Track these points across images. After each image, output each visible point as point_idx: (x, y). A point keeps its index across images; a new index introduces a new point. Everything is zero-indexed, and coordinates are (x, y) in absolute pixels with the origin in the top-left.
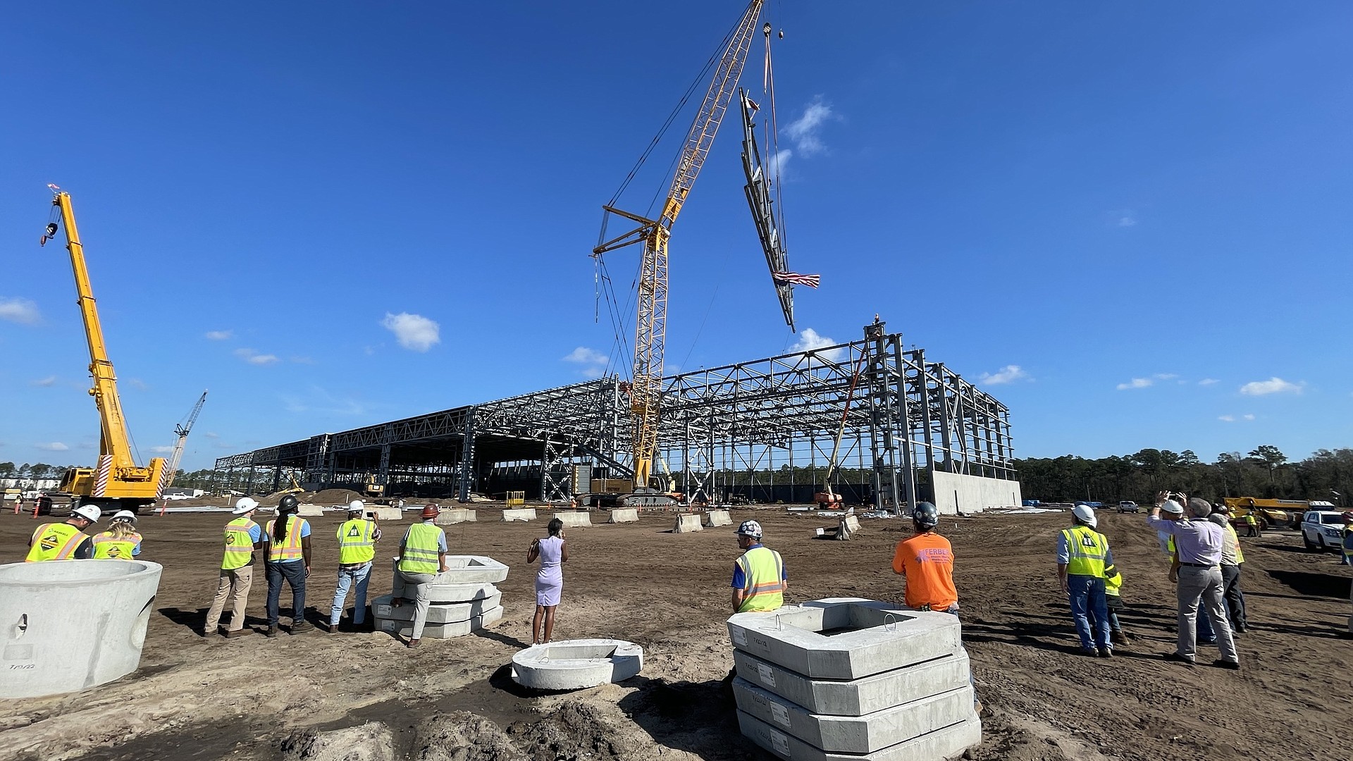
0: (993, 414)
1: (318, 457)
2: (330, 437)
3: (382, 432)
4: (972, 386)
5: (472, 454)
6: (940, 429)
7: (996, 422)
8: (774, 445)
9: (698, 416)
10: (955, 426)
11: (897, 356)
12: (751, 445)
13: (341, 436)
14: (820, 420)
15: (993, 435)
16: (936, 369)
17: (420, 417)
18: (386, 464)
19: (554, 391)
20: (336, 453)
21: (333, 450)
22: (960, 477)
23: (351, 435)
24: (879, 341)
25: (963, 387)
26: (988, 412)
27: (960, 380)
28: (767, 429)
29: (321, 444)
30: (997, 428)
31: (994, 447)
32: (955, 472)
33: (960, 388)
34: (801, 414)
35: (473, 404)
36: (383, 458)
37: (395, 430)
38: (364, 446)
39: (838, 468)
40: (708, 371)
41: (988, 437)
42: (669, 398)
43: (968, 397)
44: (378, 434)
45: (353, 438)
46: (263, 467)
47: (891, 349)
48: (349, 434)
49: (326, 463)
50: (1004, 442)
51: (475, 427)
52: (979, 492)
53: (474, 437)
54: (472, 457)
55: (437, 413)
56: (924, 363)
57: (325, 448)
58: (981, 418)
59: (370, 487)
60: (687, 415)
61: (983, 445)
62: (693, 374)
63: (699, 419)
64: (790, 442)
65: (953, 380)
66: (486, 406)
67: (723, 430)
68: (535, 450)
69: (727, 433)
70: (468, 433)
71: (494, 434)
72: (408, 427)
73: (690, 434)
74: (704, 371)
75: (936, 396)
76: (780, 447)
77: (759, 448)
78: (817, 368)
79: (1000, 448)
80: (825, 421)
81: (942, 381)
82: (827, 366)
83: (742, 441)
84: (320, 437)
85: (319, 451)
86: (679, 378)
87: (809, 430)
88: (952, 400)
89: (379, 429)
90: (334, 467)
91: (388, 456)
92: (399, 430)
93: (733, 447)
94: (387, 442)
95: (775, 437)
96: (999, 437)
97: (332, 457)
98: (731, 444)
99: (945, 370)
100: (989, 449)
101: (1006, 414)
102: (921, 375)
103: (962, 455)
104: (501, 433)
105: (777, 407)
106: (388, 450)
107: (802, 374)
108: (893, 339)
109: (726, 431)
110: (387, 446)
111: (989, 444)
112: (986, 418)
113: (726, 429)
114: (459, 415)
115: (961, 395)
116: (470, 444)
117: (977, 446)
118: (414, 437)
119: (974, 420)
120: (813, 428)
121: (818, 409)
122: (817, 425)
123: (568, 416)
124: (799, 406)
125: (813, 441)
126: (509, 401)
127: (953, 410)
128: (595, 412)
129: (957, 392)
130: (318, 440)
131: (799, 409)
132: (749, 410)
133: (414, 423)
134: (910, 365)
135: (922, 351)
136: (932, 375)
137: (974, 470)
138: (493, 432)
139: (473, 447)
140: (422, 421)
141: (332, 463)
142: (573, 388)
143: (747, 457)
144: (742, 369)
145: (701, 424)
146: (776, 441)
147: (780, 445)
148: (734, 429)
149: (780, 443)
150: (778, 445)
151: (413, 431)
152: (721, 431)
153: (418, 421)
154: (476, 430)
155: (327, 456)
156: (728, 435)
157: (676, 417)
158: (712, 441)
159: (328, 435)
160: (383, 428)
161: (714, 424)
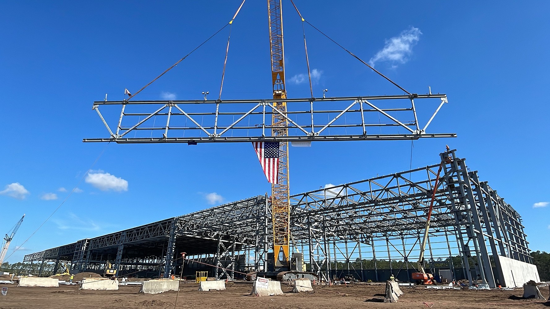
1: (80, 253)
2: (89, 241)
3: (119, 237)
5: (173, 249)
8: (362, 242)
11: (464, 174)
13: (95, 240)
16: (483, 185)
17: (143, 226)
18: (120, 257)
20: (91, 251)
21: (90, 249)
23: (101, 239)
28: (358, 231)
29: (83, 245)
35: (176, 217)
36: (119, 253)
37: (127, 235)
38: (108, 245)
39: (407, 258)
42: (298, 209)
44: (117, 238)
45: (102, 241)
46: (50, 260)
48: (100, 238)
49: (85, 257)
51: (176, 231)
53: (175, 238)
54: (173, 251)
55: (153, 223)
57: (85, 248)
59: (108, 271)
60: (309, 221)
63: (316, 223)
64: (372, 241)
65: (492, 194)
66: (183, 217)
67: (331, 231)
70: (172, 236)
71: (188, 235)
72: (135, 233)
76: (366, 243)
79: (523, 242)
81: (488, 193)
83: (341, 239)
84: (83, 241)
85: (81, 249)
86: (306, 195)
87: (385, 232)
89: (118, 235)
90: (90, 260)
91: (122, 252)
92: (130, 235)
93: (334, 243)
94: (122, 243)
95: (363, 237)
97: (89, 253)
102: (478, 189)
104: (190, 234)
106: (122, 248)
108: (459, 162)
109: (333, 232)
110: (121, 245)
113: (332, 230)
114: (167, 224)
116: (172, 242)
118: (139, 239)
125: (387, 240)
126: (198, 213)
130: (81, 243)
133: (138, 230)
134: (471, 181)
136: (482, 189)
138: (187, 234)
139: (174, 244)
140: (144, 229)
141: (88, 257)
145: (317, 227)
146: (363, 239)
147: (366, 242)
148: (338, 231)
149: (366, 241)
150: (365, 242)
151: (138, 235)
152: (330, 232)
153: (142, 229)
154: (177, 233)
155: (86, 252)
156: (334, 235)
157: (302, 222)
158: (325, 238)
159: (88, 240)
160: (120, 234)
161: (325, 227)
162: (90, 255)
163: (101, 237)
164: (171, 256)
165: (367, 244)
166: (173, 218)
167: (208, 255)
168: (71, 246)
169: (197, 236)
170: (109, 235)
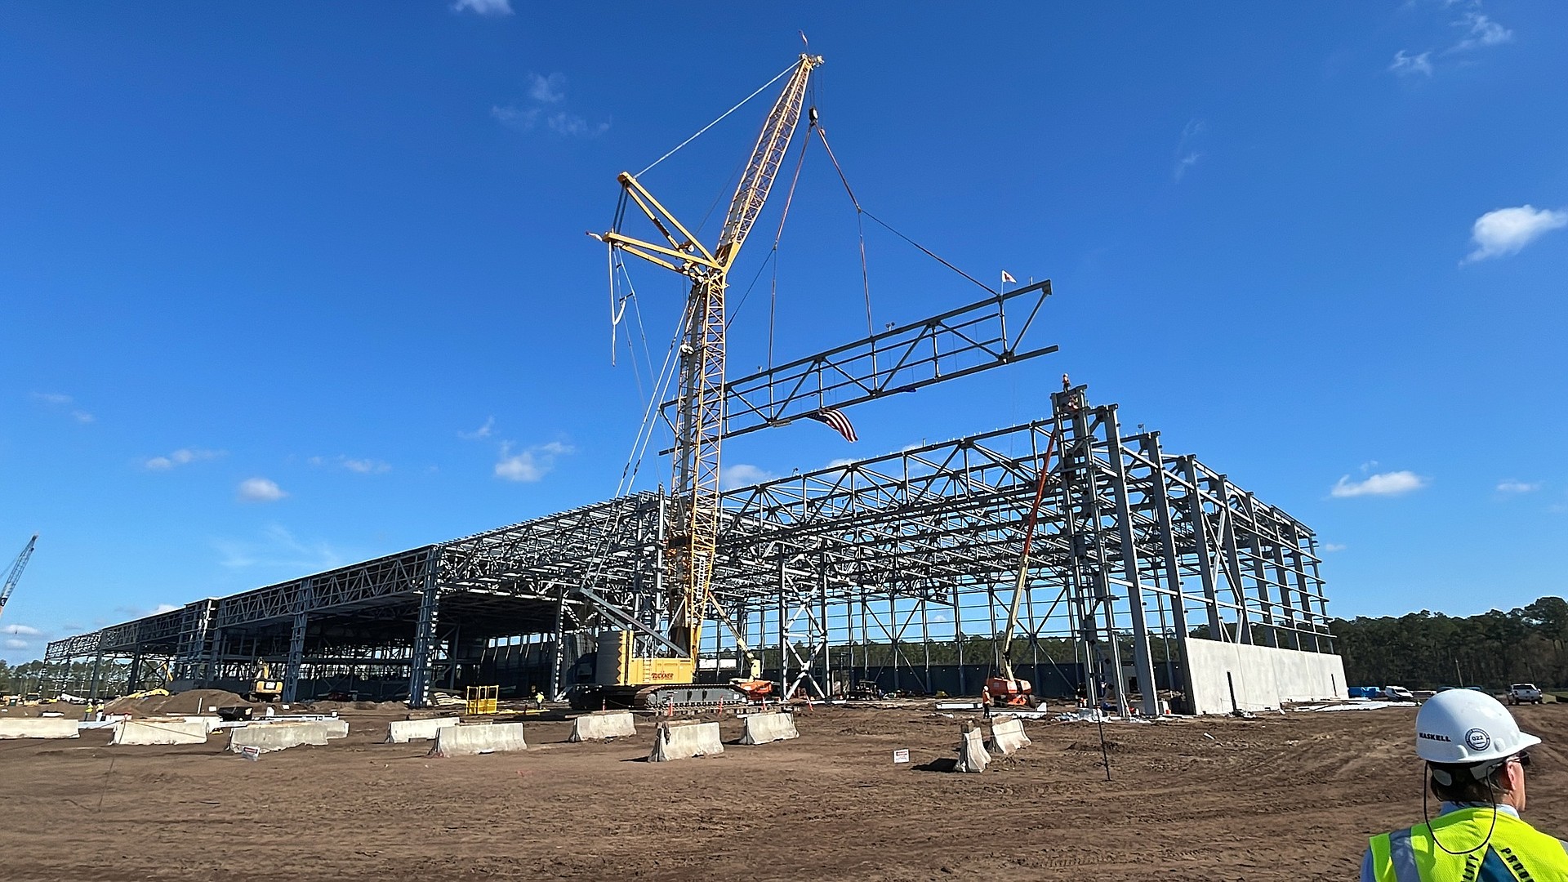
0: (1288, 542)
1: (194, 637)
2: (215, 603)
3: (295, 593)
4: (1249, 495)
5: (434, 625)
6: (1198, 568)
7: (1296, 555)
8: (928, 598)
9: (798, 551)
10: (1221, 562)
11: (1111, 443)
12: (892, 599)
13: (232, 602)
14: (998, 557)
15: (1291, 577)
16: (1183, 465)
17: (354, 566)
18: (300, 647)
19: (564, 517)
20: (224, 631)
21: (219, 625)
22: (1236, 649)
23: (249, 599)
24: (1077, 416)
25: (1232, 496)
26: (1279, 537)
27: (1226, 484)
28: (913, 572)
29: (200, 616)
30: (1298, 565)
31: (1294, 596)
32: (1226, 640)
33: (1228, 498)
34: (964, 546)
35: (438, 543)
36: (295, 635)
37: (315, 589)
38: (267, 616)
39: (1035, 635)
40: (805, 476)
41: (1282, 579)
42: (750, 522)
43: (1243, 513)
44: (289, 596)
45: (251, 604)
46: (118, 655)
47: (1100, 434)
48: (244, 597)
49: (208, 646)
50: (1311, 589)
51: (439, 581)
52: (1271, 675)
53: (437, 597)
55: (381, 560)
56: (1160, 455)
57: (206, 622)
58: (1269, 548)
59: (260, 684)
60: (780, 550)
61: (1274, 596)
62: (783, 481)
63: (801, 556)
64: (955, 594)
65: (1215, 484)
66: (457, 544)
67: (841, 575)
68: (542, 616)
69: (848, 579)
70: (429, 592)
71: (473, 590)
72: (335, 584)
73: (787, 581)
74: (800, 477)
75: (1187, 511)
76: (936, 601)
77: (905, 604)
78: (982, 468)
79: (1304, 599)
80: (1007, 557)
81: (1194, 484)
82: (997, 464)
83: (876, 592)
84: (200, 604)
85: (197, 627)
86: (761, 490)
87: (981, 572)
88: (1214, 518)
89: (291, 589)
90: (220, 654)
91: (303, 632)
92: (322, 588)
93: (864, 602)
94: (302, 609)
95: (930, 585)
96: (1301, 579)
97: (218, 636)
98: (859, 598)
99: (1199, 466)
100: (1286, 601)
101: (1311, 542)
102: (1156, 475)
103: (1238, 610)
104: (479, 588)
105: (922, 534)
106: (302, 623)
107: (959, 478)
108: (1103, 414)
109: (847, 576)
110: (301, 615)
111: (1285, 592)
112: (1276, 547)
113: (846, 572)
114: (415, 561)
115: (1230, 509)
116: (431, 609)
117: (1263, 595)
118: (345, 601)
119: (1255, 551)
120: (988, 570)
121: (991, 536)
122: (994, 564)
123: (587, 556)
124: (959, 531)
125: (991, 591)
126: (494, 535)
127: (1216, 535)
128: (629, 549)
129: (1222, 503)
130: (195, 610)
131: (962, 538)
132: (878, 540)
133: (345, 577)
134: (1136, 459)
135: (1155, 434)
136: (1176, 475)
137: (1261, 636)
138: (471, 587)
139: (435, 613)
140: (357, 573)
141: (216, 647)
142: (594, 510)
143: (886, 620)
144: (859, 471)
145: (803, 565)
146: (931, 591)
147: (937, 598)
148: (861, 573)
149: (937, 595)
150: (934, 598)
151: (343, 590)
152: (839, 577)
153: (352, 574)
154: (441, 584)
155: (210, 634)
156: (850, 583)
157: (762, 554)
158: (823, 593)
159: (212, 600)
160: (297, 587)
161: (826, 564)
162: (222, 640)
163: (247, 593)
164: (428, 643)
165: (940, 602)
166: (431, 547)
167: (546, 635)
168: (171, 617)
169: (498, 590)
170: (268, 588)
